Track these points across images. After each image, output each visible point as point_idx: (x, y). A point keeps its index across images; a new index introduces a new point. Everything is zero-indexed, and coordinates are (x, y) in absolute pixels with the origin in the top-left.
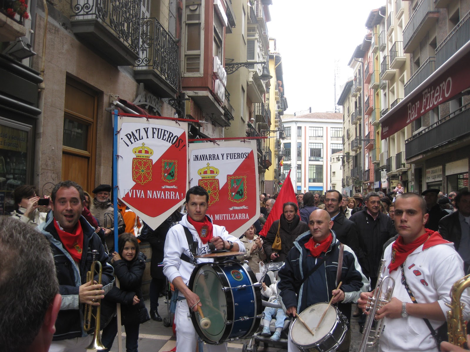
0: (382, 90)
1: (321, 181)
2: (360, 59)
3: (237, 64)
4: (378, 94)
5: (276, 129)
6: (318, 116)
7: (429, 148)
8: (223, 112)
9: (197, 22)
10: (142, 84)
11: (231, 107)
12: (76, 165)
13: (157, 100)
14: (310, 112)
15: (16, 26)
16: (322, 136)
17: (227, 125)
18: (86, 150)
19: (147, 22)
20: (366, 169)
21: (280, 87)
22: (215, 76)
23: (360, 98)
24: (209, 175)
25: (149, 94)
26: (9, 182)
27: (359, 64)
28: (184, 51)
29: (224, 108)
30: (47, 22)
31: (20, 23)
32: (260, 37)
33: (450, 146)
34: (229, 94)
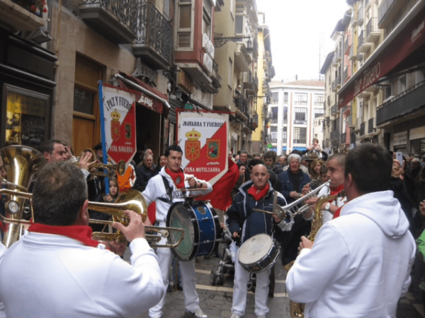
0: (359, 62)
1: (304, 142)
2: (341, 33)
3: (225, 38)
4: (355, 65)
5: (264, 95)
6: (303, 83)
7: (396, 115)
8: (211, 81)
9: (188, 3)
10: (139, 59)
11: (219, 77)
12: (84, 127)
13: (152, 72)
14: (297, 79)
15: (37, 19)
16: (306, 102)
17: (215, 92)
18: (92, 114)
19: (144, 6)
20: (344, 132)
21: (268, 56)
22: (204, 50)
23: (340, 68)
24: (193, 137)
25: (146, 67)
26: (32, 140)
27: (339, 37)
28: (177, 28)
29: (212, 78)
30: (61, 11)
31: (41, 16)
32: (248, 13)
33: (413, 114)
34: (217, 65)
